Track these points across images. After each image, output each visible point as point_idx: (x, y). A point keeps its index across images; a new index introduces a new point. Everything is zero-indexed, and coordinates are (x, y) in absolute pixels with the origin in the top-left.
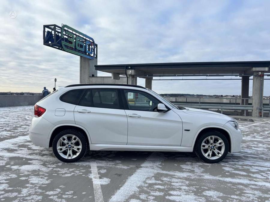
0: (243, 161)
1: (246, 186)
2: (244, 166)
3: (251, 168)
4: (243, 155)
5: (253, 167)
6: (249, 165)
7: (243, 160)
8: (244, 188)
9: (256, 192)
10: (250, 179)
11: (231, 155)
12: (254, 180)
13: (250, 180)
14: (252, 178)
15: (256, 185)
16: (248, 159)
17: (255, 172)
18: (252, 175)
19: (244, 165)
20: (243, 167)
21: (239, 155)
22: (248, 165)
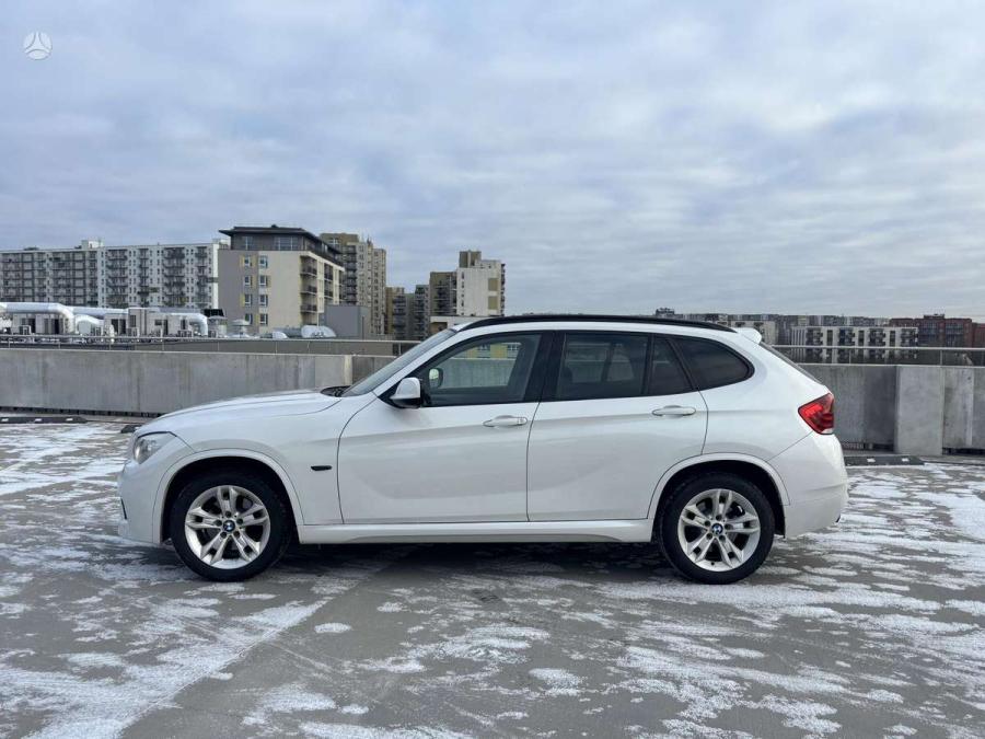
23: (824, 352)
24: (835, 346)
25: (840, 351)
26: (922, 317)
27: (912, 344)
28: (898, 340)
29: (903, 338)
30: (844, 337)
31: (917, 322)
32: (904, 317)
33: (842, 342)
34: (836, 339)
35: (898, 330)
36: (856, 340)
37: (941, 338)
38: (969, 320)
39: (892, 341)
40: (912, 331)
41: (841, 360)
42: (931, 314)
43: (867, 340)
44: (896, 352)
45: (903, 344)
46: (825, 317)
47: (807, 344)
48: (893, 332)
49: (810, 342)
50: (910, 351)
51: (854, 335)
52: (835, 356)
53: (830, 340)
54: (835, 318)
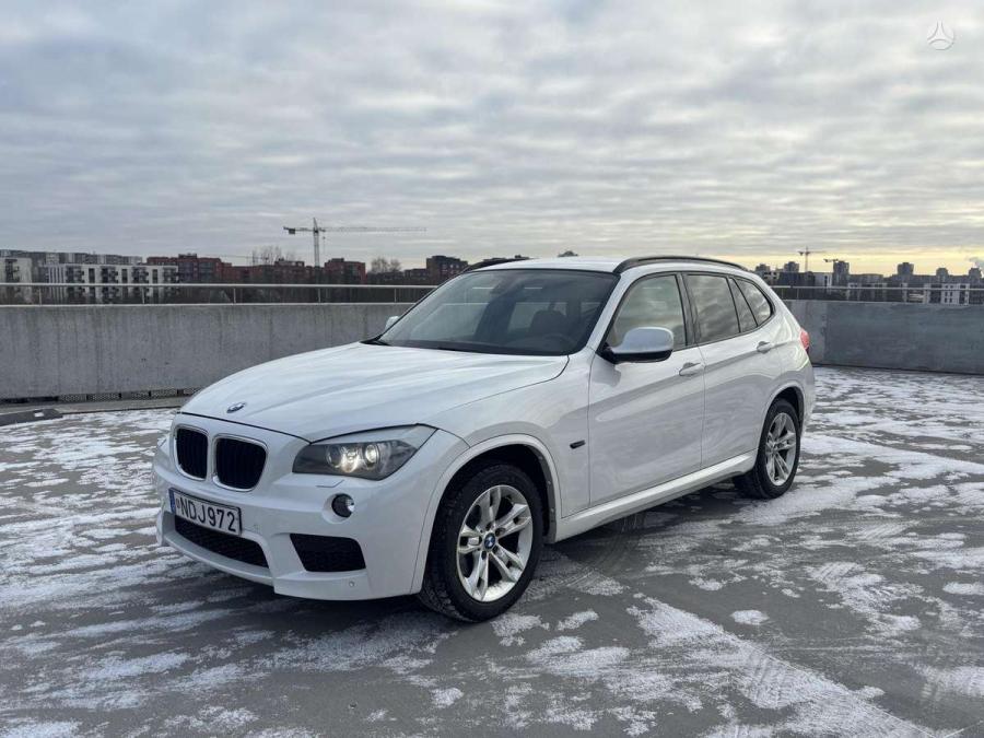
0: (150, 576)
1: (142, 506)
2: (148, 553)
3: (121, 553)
4: (152, 622)
5: (113, 560)
6: (128, 565)
7: (153, 580)
8: (147, 502)
9: (121, 500)
10: (130, 522)
11: (211, 600)
12: (118, 523)
13: (131, 518)
14: (126, 523)
15: (117, 511)
16: (126, 596)
17: (112, 543)
18: (123, 532)
19: (145, 558)
20: (150, 549)
21: (171, 608)
22: (132, 564)
23: (87, 290)
24: (98, 283)
25: (105, 289)
26: (176, 256)
27: (173, 281)
28: (160, 278)
29: (165, 276)
30: (107, 275)
31: (173, 261)
32: (161, 256)
33: (105, 280)
34: (98, 278)
35: (160, 269)
36: (119, 278)
37: (196, 275)
38: (218, 260)
39: (155, 279)
40: (172, 270)
41: (106, 300)
42: (185, 253)
43: (130, 278)
44: (160, 289)
45: (165, 281)
46: (76, 254)
47: (68, 281)
48: (155, 271)
49: (70, 280)
50: (172, 288)
51: (117, 274)
52: (99, 295)
53: (92, 279)
54: (87, 255)
